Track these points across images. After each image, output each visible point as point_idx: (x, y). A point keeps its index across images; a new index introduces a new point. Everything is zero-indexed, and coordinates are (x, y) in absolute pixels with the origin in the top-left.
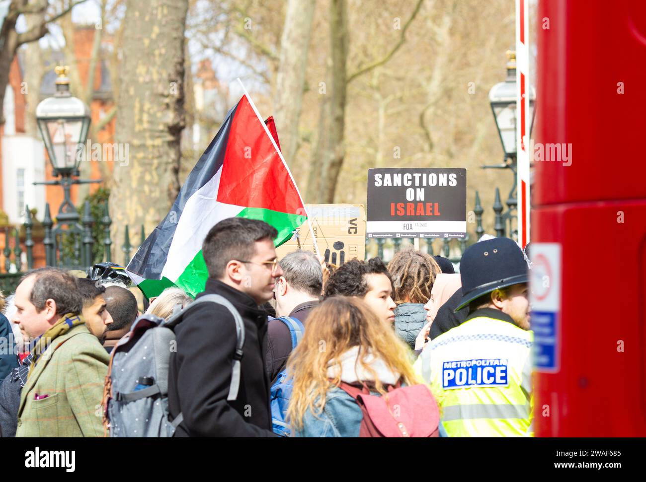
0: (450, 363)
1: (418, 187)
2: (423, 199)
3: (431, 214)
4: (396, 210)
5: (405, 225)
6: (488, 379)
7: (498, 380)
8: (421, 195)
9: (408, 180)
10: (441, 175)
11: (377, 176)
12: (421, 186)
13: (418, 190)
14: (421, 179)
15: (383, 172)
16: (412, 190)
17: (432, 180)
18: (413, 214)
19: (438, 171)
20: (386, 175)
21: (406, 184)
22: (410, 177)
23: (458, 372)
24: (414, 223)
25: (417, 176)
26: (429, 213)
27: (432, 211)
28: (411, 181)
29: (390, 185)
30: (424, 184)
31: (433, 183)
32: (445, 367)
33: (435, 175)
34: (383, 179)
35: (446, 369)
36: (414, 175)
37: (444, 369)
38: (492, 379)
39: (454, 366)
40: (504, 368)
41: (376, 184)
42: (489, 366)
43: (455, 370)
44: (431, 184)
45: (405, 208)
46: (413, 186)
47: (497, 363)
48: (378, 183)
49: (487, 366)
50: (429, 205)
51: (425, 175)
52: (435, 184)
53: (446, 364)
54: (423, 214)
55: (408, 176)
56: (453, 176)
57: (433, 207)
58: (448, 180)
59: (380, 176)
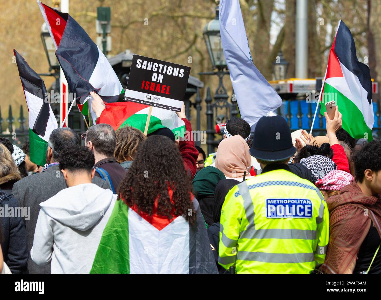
0: (272, 201)
1: (160, 73)
2: (161, 82)
3: (164, 92)
4: (145, 85)
5: (147, 96)
6: (300, 213)
7: (306, 214)
8: (161, 79)
9: (156, 67)
10: (175, 68)
11: (139, 61)
12: (162, 73)
13: (160, 75)
14: (163, 68)
15: (143, 59)
16: (156, 74)
17: (169, 70)
18: (153, 90)
19: (174, 66)
20: (144, 61)
21: (154, 70)
22: (157, 66)
23: (278, 207)
24: (152, 96)
25: (161, 66)
26: (162, 92)
27: (165, 91)
28: (157, 69)
29: (145, 68)
30: (164, 72)
31: (169, 73)
32: (268, 203)
33: (172, 68)
34: (142, 64)
35: (269, 204)
36: (160, 65)
37: (268, 204)
38: (302, 213)
39: (275, 202)
40: (310, 206)
41: (137, 66)
42: (300, 204)
43: (276, 205)
44: (168, 73)
45: (150, 85)
46: (157, 72)
47: (305, 202)
48: (138, 66)
49: (298, 204)
50: (164, 86)
51: (166, 66)
52: (170, 74)
53: (269, 201)
54: (159, 91)
55: (156, 65)
56: (182, 71)
57: (166, 88)
58: (179, 73)
59: (141, 61)
